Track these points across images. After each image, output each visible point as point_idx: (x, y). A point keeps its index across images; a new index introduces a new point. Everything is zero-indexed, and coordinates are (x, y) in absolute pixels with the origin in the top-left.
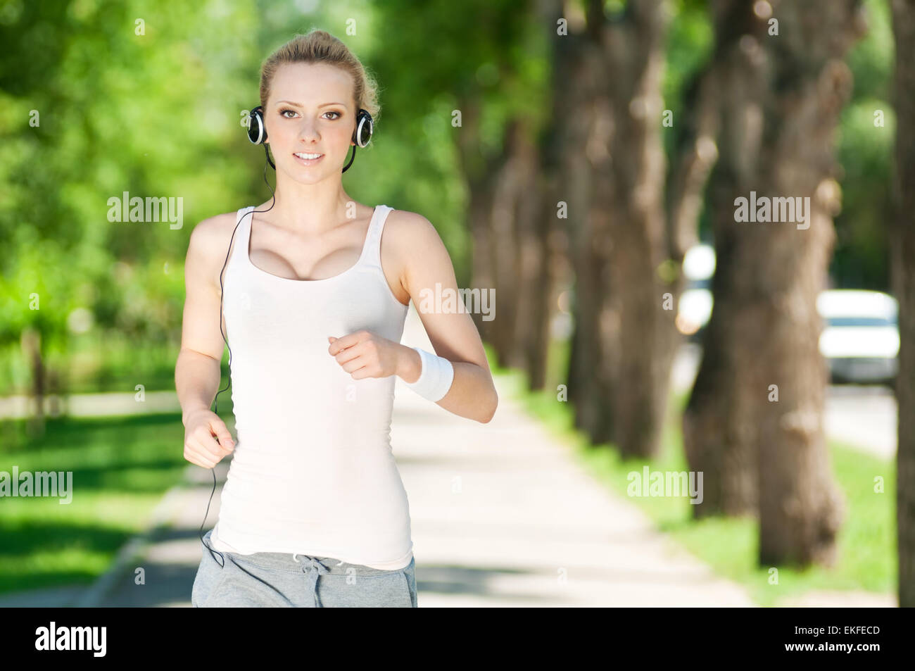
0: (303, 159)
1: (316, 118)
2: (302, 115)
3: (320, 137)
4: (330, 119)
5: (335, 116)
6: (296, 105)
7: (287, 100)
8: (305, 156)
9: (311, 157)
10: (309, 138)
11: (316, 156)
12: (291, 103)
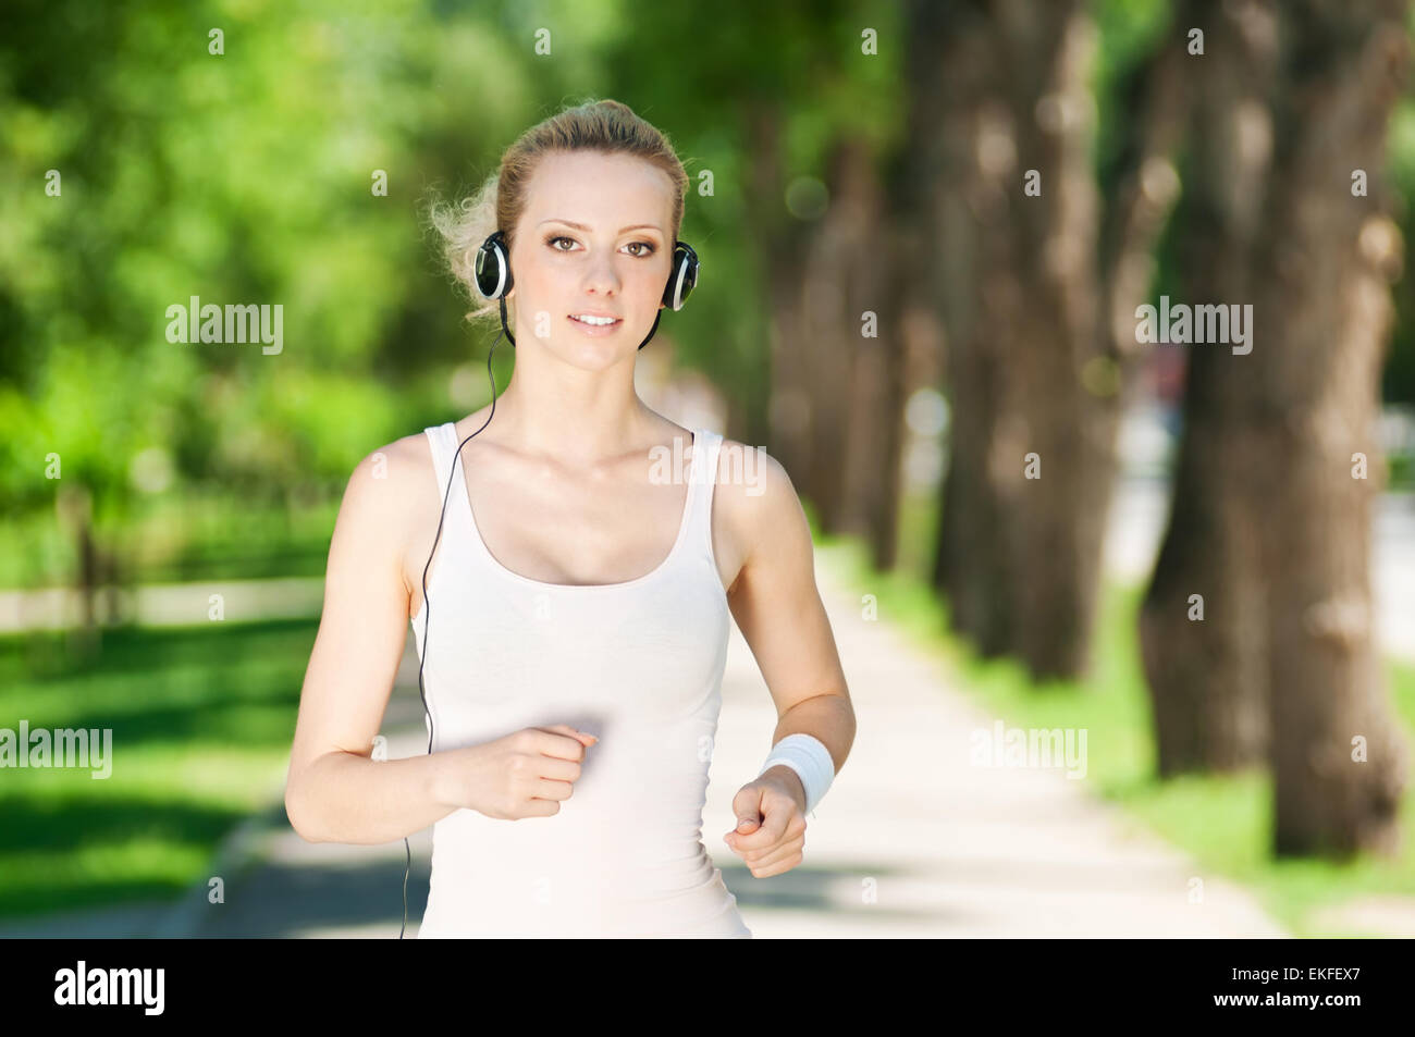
0: (585, 323)
1: (614, 251)
2: (587, 245)
3: (620, 285)
4: (635, 254)
5: (644, 250)
6: (579, 227)
7: (561, 218)
8: (591, 320)
9: (601, 321)
10: (602, 286)
11: (610, 321)
12: (569, 224)
